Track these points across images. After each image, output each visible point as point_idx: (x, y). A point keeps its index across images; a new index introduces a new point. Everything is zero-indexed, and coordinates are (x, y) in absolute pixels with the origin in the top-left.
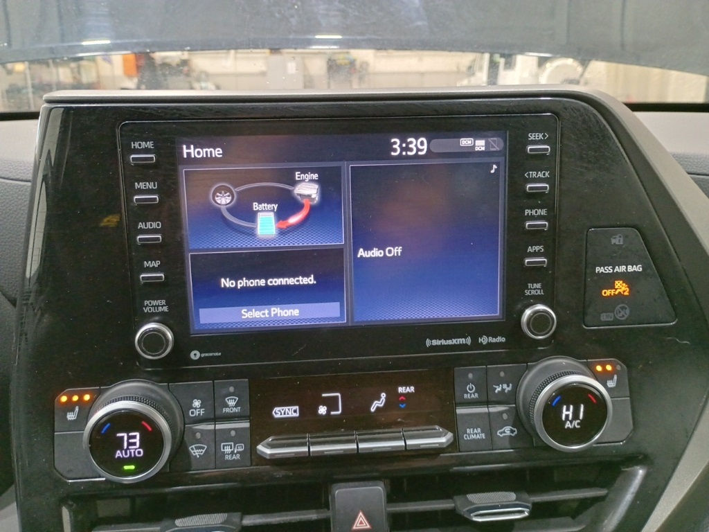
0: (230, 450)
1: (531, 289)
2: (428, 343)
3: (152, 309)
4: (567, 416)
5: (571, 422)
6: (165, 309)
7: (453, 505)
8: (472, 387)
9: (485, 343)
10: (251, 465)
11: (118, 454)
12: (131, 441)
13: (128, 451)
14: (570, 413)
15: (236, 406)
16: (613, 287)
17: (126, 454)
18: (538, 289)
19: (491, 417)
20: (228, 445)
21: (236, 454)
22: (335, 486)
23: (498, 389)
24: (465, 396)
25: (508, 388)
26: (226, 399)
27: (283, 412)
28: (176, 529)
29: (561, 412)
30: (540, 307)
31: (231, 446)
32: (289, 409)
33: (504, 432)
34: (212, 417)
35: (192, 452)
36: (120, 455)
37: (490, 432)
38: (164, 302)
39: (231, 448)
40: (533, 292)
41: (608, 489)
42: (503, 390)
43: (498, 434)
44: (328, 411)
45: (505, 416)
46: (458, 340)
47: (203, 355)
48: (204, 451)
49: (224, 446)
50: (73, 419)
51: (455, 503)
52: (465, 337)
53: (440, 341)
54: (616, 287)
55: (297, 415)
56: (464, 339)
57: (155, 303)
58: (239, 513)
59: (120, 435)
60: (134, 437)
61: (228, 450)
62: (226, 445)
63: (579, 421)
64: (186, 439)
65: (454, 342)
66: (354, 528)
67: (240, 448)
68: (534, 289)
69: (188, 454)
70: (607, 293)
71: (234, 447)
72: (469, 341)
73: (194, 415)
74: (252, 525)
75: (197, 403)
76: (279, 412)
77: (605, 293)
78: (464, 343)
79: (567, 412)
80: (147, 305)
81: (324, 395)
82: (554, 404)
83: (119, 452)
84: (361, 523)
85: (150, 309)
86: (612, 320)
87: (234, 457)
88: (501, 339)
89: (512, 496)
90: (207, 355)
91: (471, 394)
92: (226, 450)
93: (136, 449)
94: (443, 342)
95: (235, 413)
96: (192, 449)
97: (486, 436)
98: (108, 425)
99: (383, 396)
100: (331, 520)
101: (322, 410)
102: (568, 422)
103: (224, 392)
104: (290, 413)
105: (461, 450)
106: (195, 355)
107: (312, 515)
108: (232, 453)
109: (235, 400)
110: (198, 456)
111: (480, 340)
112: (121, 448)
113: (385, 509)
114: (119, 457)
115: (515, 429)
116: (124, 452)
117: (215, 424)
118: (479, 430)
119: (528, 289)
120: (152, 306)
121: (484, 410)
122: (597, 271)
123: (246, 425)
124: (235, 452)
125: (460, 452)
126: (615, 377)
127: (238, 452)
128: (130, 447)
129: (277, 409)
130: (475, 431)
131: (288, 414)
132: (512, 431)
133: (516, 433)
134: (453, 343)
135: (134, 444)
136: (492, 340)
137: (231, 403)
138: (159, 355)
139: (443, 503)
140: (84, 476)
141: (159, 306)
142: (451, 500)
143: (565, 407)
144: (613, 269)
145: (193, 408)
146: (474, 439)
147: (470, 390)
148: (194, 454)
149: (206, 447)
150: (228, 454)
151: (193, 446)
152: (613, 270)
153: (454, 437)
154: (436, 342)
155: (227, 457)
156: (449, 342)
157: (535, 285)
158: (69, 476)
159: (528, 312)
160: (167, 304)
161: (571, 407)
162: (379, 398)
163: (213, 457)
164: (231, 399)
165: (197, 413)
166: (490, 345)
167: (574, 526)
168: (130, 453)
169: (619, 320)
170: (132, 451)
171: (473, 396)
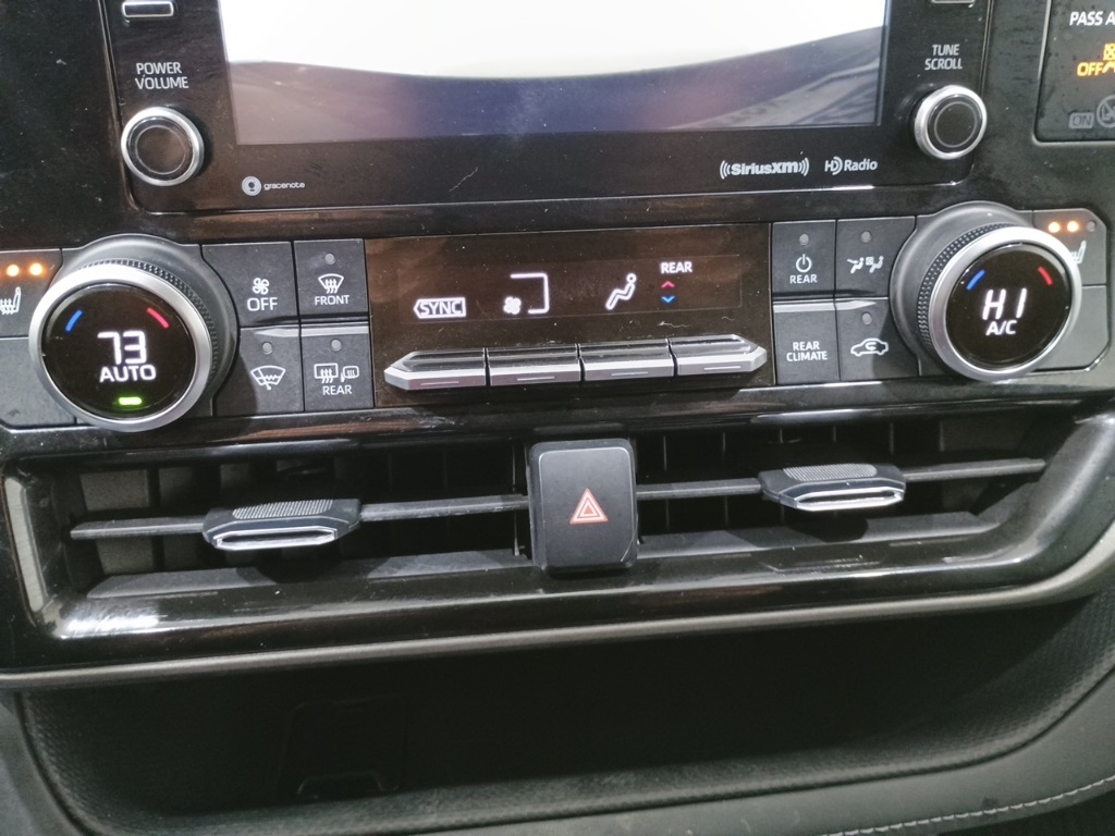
0: (332, 377)
1: (939, 57)
2: (725, 170)
3: (155, 82)
4: (993, 311)
5: (999, 323)
6: (182, 82)
7: (759, 486)
8: (807, 262)
9: (836, 171)
10: (374, 407)
11: (106, 374)
12: (129, 348)
13: (125, 369)
14: (1000, 306)
15: (340, 293)
16: (1099, 58)
17: (121, 375)
18: (953, 57)
19: (841, 320)
20: (328, 367)
21: (343, 384)
22: (537, 446)
23: (857, 266)
24: (792, 279)
25: (874, 264)
26: (320, 279)
27: (434, 308)
28: (235, 522)
29: (981, 304)
30: (954, 91)
31: (333, 368)
32: (446, 303)
33: (864, 349)
34: (294, 313)
35: (257, 379)
36: (110, 376)
37: (838, 350)
38: (177, 67)
39: (334, 373)
40: (942, 64)
41: (1045, 460)
42: (866, 268)
43: (852, 352)
44: (524, 308)
45: (867, 318)
46: (785, 164)
47: (268, 187)
48: (280, 378)
49: (319, 368)
50: (12, 312)
51: (761, 482)
52: (799, 160)
53: (748, 168)
54: (1106, 57)
55: (463, 314)
56: (795, 164)
57: (158, 68)
58: (356, 501)
59: (103, 335)
60: (134, 340)
61: (326, 376)
62: (324, 368)
63: (1014, 322)
64: (243, 354)
65: (778, 168)
66: (575, 519)
67: (351, 373)
68: (945, 57)
69: (249, 383)
70: (1087, 69)
71: (340, 372)
72: (802, 167)
73: (257, 309)
74: (380, 519)
75: (261, 286)
76: (429, 308)
77: (1083, 69)
78: (796, 171)
79: (993, 303)
80: (142, 72)
81: (514, 276)
82: (969, 287)
83: (105, 370)
84: (588, 511)
85: (150, 84)
86: (1090, 127)
87: (340, 390)
88: (869, 165)
89: (869, 470)
90: (275, 186)
91: (804, 274)
92: (322, 377)
93: (140, 365)
94: (755, 169)
95: (339, 305)
96: (257, 373)
97: (829, 355)
98: (78, 314)
99: (632, 279)
100: (531, 512)
101: (512, 305)
102: (994, 324)
103: (315, 264)
104: (448, 310)
105: (780, 381)
106: (251, 185)
107: (494, 504)
108: (337, 382)
109: (338, 280)
110: (269, 388)
111: (827, 165)
112: (110, 363)
113: (634, 493)
114: (107, 381)
115: (885, 343)
116: (116, 369)
117: (300, 328)
118: (816, 345)
119: (933, 57)
120: (154, 76)
121: (826, 306)
122: (1072, 20)
123: (363, 329)
124: (343, 380)
125: (777, 385)
126: (1083, 245)
127: (348, 381)
128: (128, 361)
129: (422, 302)
130: (809, 346)
131: (444, 312)
132: (880, 347)
133: (887, 349)
134: (774, 172)
135: (135, 354)
136: (851, 166)
137: (331, 286)
138: (174, 176)
139: (739, 484)
140: (42, 422)
141: (166, 76)
142: (753, 479)
143: (990, 293)
144: (1105, 17)
145: (254, 295)
146: (806, 361)
147: (805, 267)
148: (261, 384)
149: (284, 370)
150: (329, 384)
151: (259, 369)
152: (1104, 21)
153: (769, 354)
154: (739, 169)
155: (326, 391)
156: (766, 169)
157: (947, 47)
158: (12, 421)
159: (928, 106)
160: (185, 71)
161: (1003, 293)
162: (622, 284)
163: (298, 391)
164: (329, 278)
165: (261, 305)
166: (846, 177)
167: (978, 524)
168: (130, 372)
169: (1103, 128)
170: (134, 369)
171: (806, 279)
